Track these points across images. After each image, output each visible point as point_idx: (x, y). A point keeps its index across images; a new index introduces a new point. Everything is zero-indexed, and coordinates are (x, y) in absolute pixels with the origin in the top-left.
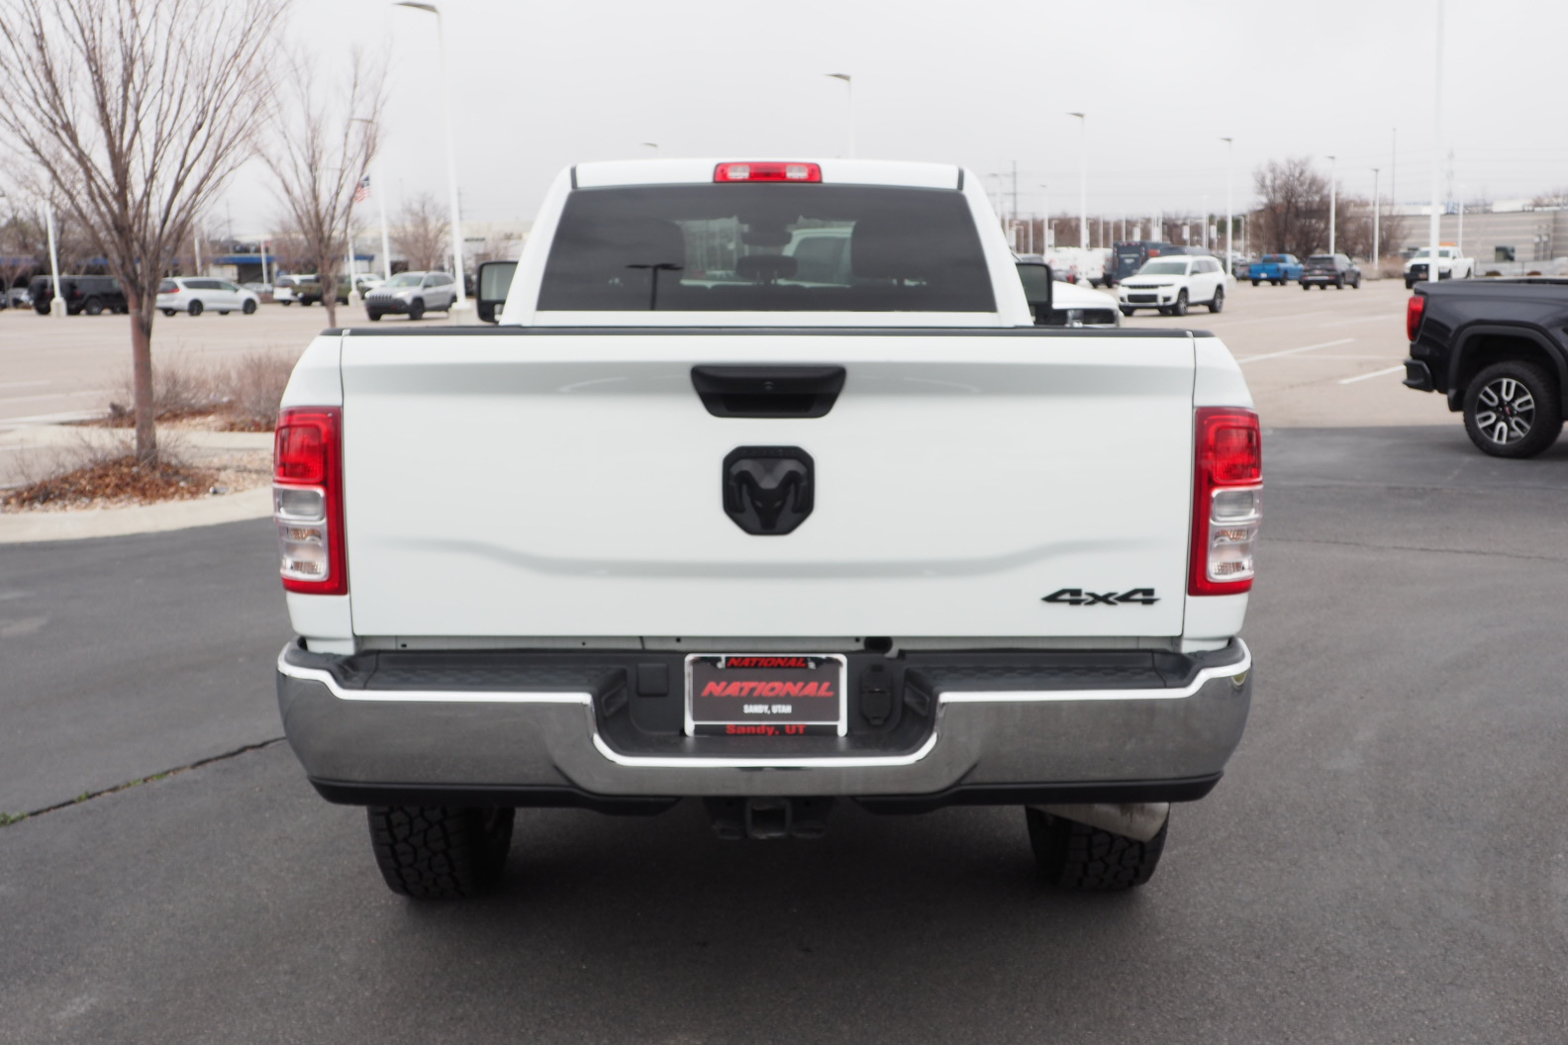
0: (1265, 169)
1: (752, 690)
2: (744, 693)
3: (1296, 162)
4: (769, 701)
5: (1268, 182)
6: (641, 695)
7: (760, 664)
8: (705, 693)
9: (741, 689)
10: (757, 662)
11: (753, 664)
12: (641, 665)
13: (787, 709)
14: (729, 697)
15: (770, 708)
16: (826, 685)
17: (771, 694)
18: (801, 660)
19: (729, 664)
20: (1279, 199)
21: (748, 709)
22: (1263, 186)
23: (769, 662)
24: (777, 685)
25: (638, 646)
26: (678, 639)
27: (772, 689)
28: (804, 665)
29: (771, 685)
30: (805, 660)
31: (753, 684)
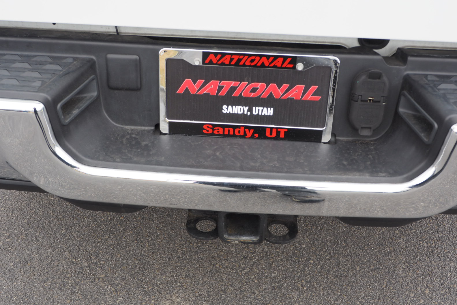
1: (233, 89)
2: (223, 93)
4: (251, 103)
6: (111, 88)
7: (241, 63)
8: (180, 91)
9: (221, 88)
10: (239, 60)
11: (233, 62)
12: (110, 56)
13: (269, 112)
14: (207, 95)
15: (250, 110)
16: (314, 88)
17: (252, 95)
18: (289, 60)
19: (207, 61)
21: (227, 109)
23: (252, 61)
24: (260, 85)
27: (254, 90)
28: (291, 66)
29: (254, 84)
30: (294, 61)
31: (233, 84)
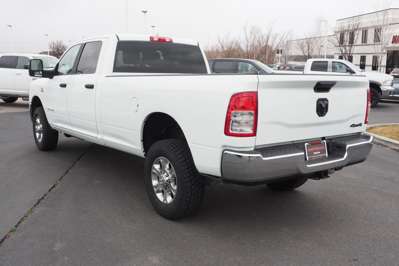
0: (51, 43)
2: (314, 150)
3: (59, 41)
4: (317, 151)
5: (52, 46)
13: (319, 152)
17: (317, 150)
20: (55, 50)
21: (314, 153)
22: (51, 47)
24: (317, 148)
25: (292, 143)
26: (298, 141)
28: (321, 143)
31: (314, 148)
